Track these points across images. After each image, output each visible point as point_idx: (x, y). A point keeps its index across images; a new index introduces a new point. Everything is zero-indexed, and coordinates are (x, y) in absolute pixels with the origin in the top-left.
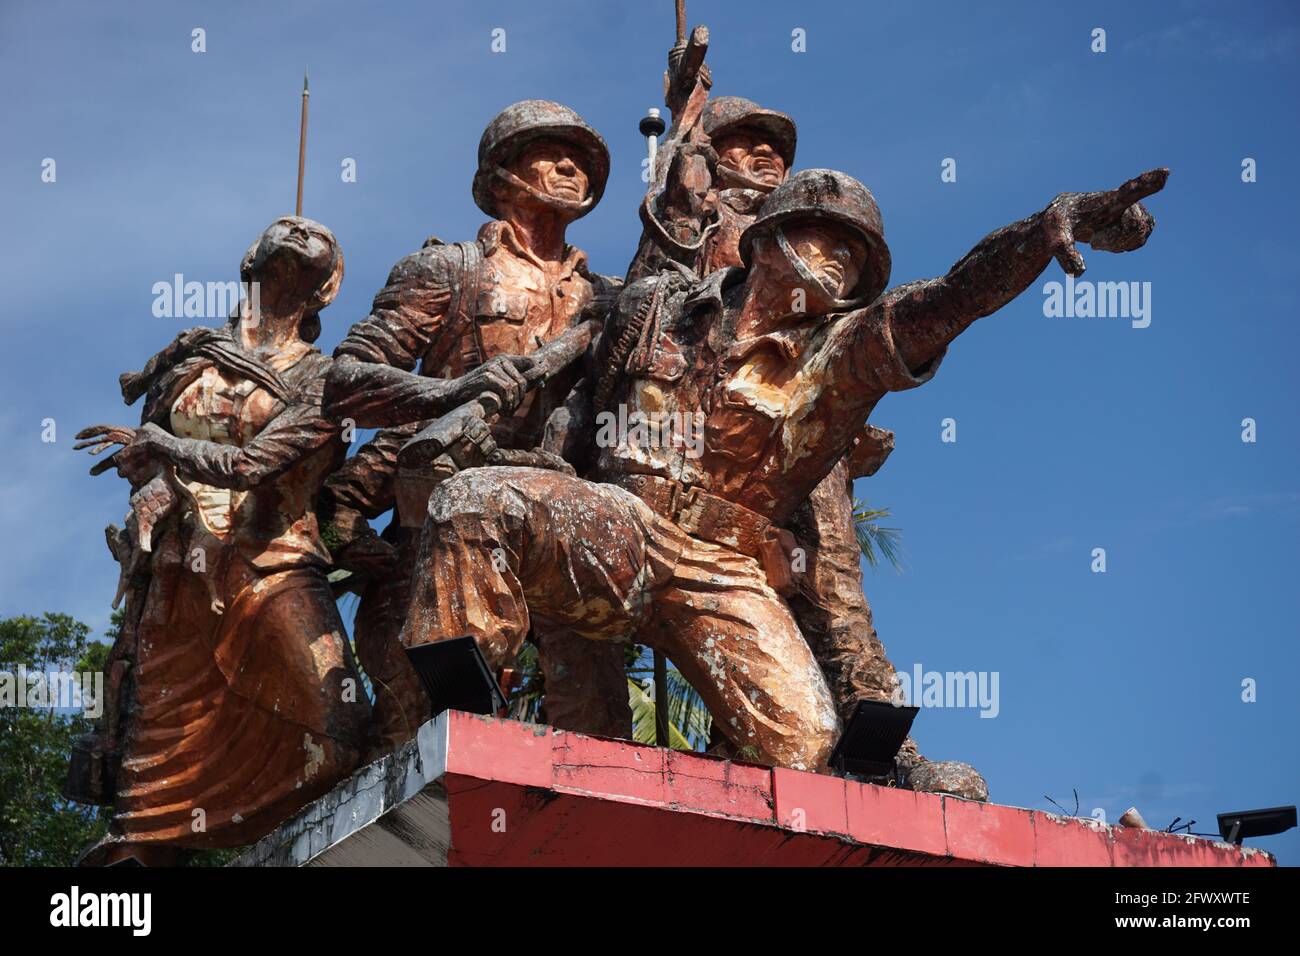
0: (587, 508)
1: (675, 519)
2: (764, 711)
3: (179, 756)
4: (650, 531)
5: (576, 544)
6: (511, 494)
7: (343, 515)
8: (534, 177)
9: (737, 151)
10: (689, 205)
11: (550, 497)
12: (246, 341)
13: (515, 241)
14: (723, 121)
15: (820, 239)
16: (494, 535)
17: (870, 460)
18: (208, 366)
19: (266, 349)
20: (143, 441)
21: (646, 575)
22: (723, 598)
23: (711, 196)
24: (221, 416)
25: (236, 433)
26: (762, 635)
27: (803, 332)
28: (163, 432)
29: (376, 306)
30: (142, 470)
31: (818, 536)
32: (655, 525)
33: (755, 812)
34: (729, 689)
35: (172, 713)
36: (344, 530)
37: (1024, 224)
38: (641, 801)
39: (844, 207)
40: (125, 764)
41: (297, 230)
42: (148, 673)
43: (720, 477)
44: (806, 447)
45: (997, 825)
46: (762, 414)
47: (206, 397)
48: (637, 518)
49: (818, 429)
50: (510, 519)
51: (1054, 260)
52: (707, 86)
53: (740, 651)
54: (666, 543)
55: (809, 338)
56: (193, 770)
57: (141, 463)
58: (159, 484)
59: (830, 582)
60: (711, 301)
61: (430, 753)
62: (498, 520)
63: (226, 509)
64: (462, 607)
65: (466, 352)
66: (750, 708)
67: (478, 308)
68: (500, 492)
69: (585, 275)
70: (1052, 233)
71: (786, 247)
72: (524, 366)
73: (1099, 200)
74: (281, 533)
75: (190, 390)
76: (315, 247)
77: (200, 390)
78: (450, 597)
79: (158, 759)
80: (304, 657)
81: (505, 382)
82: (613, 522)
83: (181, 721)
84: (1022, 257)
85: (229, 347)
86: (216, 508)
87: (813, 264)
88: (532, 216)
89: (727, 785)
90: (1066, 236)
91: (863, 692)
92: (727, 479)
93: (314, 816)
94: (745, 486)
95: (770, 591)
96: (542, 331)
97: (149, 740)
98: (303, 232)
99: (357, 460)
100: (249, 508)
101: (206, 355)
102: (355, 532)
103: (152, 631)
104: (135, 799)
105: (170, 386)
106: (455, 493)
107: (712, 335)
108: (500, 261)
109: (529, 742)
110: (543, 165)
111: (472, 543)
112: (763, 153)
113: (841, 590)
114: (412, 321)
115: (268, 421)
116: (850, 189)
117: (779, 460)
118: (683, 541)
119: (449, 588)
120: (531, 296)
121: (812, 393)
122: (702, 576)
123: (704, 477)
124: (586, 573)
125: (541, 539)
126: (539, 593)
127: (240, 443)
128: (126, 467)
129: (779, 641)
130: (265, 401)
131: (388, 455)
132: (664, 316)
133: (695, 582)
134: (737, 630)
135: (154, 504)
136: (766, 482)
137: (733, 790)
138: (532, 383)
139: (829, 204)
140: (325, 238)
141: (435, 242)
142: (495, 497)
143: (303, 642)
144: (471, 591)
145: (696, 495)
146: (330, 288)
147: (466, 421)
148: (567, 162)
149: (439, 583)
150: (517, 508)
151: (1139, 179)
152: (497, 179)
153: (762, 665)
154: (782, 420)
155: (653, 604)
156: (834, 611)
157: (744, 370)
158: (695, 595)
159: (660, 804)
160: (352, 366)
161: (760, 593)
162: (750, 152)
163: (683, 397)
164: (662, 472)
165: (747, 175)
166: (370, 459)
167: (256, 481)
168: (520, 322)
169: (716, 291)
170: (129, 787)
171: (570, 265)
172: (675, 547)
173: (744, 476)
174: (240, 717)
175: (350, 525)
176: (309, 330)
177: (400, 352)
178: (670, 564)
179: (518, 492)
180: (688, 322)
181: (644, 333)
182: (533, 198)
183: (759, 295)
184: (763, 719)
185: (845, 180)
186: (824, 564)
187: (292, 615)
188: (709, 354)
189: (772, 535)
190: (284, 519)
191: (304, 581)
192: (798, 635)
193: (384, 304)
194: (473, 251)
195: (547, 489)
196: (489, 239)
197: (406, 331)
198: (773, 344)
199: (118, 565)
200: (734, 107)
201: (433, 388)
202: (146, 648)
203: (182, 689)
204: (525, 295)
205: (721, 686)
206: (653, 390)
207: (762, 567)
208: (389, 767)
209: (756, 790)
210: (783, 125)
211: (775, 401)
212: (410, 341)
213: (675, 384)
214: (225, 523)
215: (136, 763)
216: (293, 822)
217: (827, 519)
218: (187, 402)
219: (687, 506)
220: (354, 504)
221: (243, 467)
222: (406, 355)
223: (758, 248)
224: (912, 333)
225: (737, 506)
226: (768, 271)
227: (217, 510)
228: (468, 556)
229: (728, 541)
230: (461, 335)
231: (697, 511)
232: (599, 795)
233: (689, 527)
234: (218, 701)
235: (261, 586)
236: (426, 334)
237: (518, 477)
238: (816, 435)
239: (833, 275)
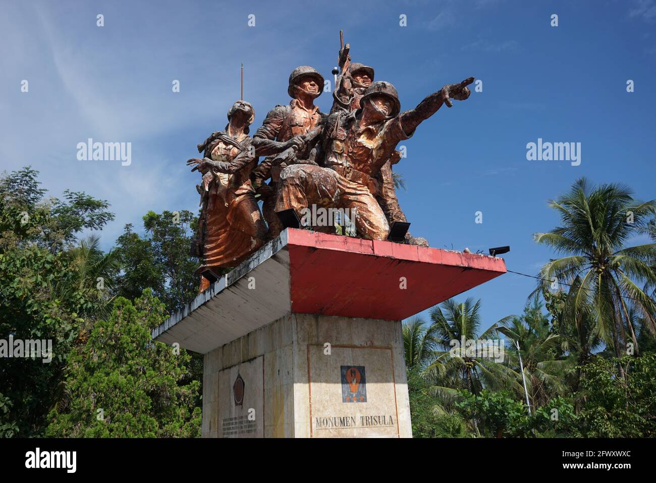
0: (321, 174)
1: (345, 176)
2: (370, 226)
3: (219, 244)
4: (339, 180)
5: (319, 184)
6: (302, 171)
7: (258, 180)
8: (304, 87)
9: (358, 77)
10: (346, 92)
11: (312, 172)
12: (230, 135)
13: (300, 104)
14: (354, 70)
15: (381, 100)
16: (298, 182)
17: (396, 160)
18: (220, 142)
19: (235, 137)
20: (205, 162)
21: (338, 192)
22: (358, 197)
23: (352, 90)
24: (224, 155)
25: (229, 159)
26: (369, 206)
27: (377, 125)
28: (210, 160)
29: (264, 123)
30: (205, 170)
31: (383, 180)
32: (340, 178)
33: (369, 252)
34: (361, 221)
35: (216, 233)
36: (259, 184)
37: (436, 94)
38: (339, 250)
39: (388, 91)
40: (205, 247)
41: (242, 104)
42: (209, 223)
43: (357, 165)
44: (379, 156)
45: (432, 253)
46: (367, 148)
47: (220, 150)
48: (335, 177)
49: (382, 151)
50: (302, 178)
51: (444, 104)
52: (350, 60)
53: (363, 211)
54: (343, 183)
55: (379, 127)
56: (223, 247)
57: (204, 168)
58: (209, 173)
59: (386, 192)
60: (353, 118)
61: (284, 239)
62: (299, 178)
63: (227, 179)
64: (290, 201)
65: (288, 135)
66: (367, 225)
67: (291, 123)
68: (299, 171)
69: (319, 113)
70: (443, 96)
71: (372, 103)
72: (304, 138)
73: (456, 86)
74: (242, 185)
75: (216, 148)
76: (247, 109)
77: (219, 148)
78: (287, 199)
79: (213, 245)
80: (250, 217)
81: (299, 142)
82: (329, 178)
83: (219, 235)
84: (435, 102)
85: (225, 136)
86: (224, 179)
87: (380, 107)
88: (304, 98)
89: (361, 245)
90: (447, 96)
91: (396, 220)
92: (359, 165)
93: (255, 257)
94: (363, 167)
95: (371, 195)
96: (308, 128)
97: (211, 240)
98: (243, 105)
99: (261, 165)
100: (233, 179)
101: (220, 139)
102: (261, 184)
103: (210, 212)
104: (208, 255)
105: (211, 147)
106: (287, 172)
107: (353, 127)
108: (296, 110)
109: (309, 235)
110: (307, 84)
111: (292, 185)
112: (365, 78)
113: (389, 194)
114: (273, 127)
115: (237, 155)
116: (389, 86)
117: (372, 160)
118: (347, 182)
119: (287, 197)
120: (305, 119)
121: (380, 142)
122: (353, 191)
123: (352, 165)
124: (322, 191)
125: (310, 183)
126: (310, 197)
127: (230, 162)
128: (200, 169)
129: (373, 208)
130: (236, 150)
131: (269, 163)
132: (340, 123)
133: (351, 193)
134: (362, 205)
135: (208, 179)
136: (369, 166)
137: (363, 247)
138: (306, 142)
139: (383, 91)
140: (249, 106)
141: (279, 106)
142: (298, 172)
143: (249, 213)
144: (292, 197)
145: (350, 170)
146: (251, 119)
147: (289, 153)
148: (313, 83)
149: (284, 195)
150: (303, 175)
151: (466, 80)
152: (294, 88)
153: (369, 214)
154: (373, 149)
155: (340, 199)
156: (388, 199)
157: (362, 136)
158: (351, 196)
159: (344, 250)
160: (258, 140)
161: (368, 195)
162: (362, 78)
163: (346, 144)
164: (341, 164)
165: (361, 84)
166: (264, 165)
167: (234, 171)
168: (302, 126)
169: (354, 115)
170: (206, 252)
171: (315, 110)
172: (345, 184)
173: (363, 165)
174: (234, 233)
175: (260, 182)
176: (246, 131)
177: (271, 135)
178: (344, 188)
179: (304, 171)
180: (347, 124)
181: (335, 127)
182: (304, 93)
183: (365, 116)
184: (370, 228)
185: (387, 84)
186: (385, 187)
187: (246, 206)
188: (353, 132)
189: (371, 180)
190: (242, 181)
191: (249, 197)
192: (379, 206)
193: (266, 123)
194: (289, 108)
195: (311, 170)
196: (293, 104)
197: (272, 130)
198: (369, 129)
199: (200, 195)
200: (357, 65)
201: (280, 145)
202: (209, 216)
203: (219, 226)
204: (303, 119)
205: (359, 220)
206: (338, 142)
207: (369, 189)
208: (273, 243)
209: (369, 246)
210: (370, 70)
211: (371, 144)
212: (273, 132)
213: (344, 141)
214: (227, 183)
215: (208, 246)
216: (249, 258)
217: (386, 175)
218: (215, 151)
219: (348, 173)
220: (261, 177)
221: (231, 168)
222: (272, 136)
223: (365, 103)
224: (406, 124)
225: (361, 172)
226: (368, 109)
227: (225, 180)
228: (291, 188)
229: (359, 182)
230: (286, 131)
231: (351, 174)
232: (328, 248)
233: (349, 179)
234: (228, 229)
235: (237, 199)
236: (277, 130)
237: (303, 167)
238: (382, 153)
239: (385, 110)
